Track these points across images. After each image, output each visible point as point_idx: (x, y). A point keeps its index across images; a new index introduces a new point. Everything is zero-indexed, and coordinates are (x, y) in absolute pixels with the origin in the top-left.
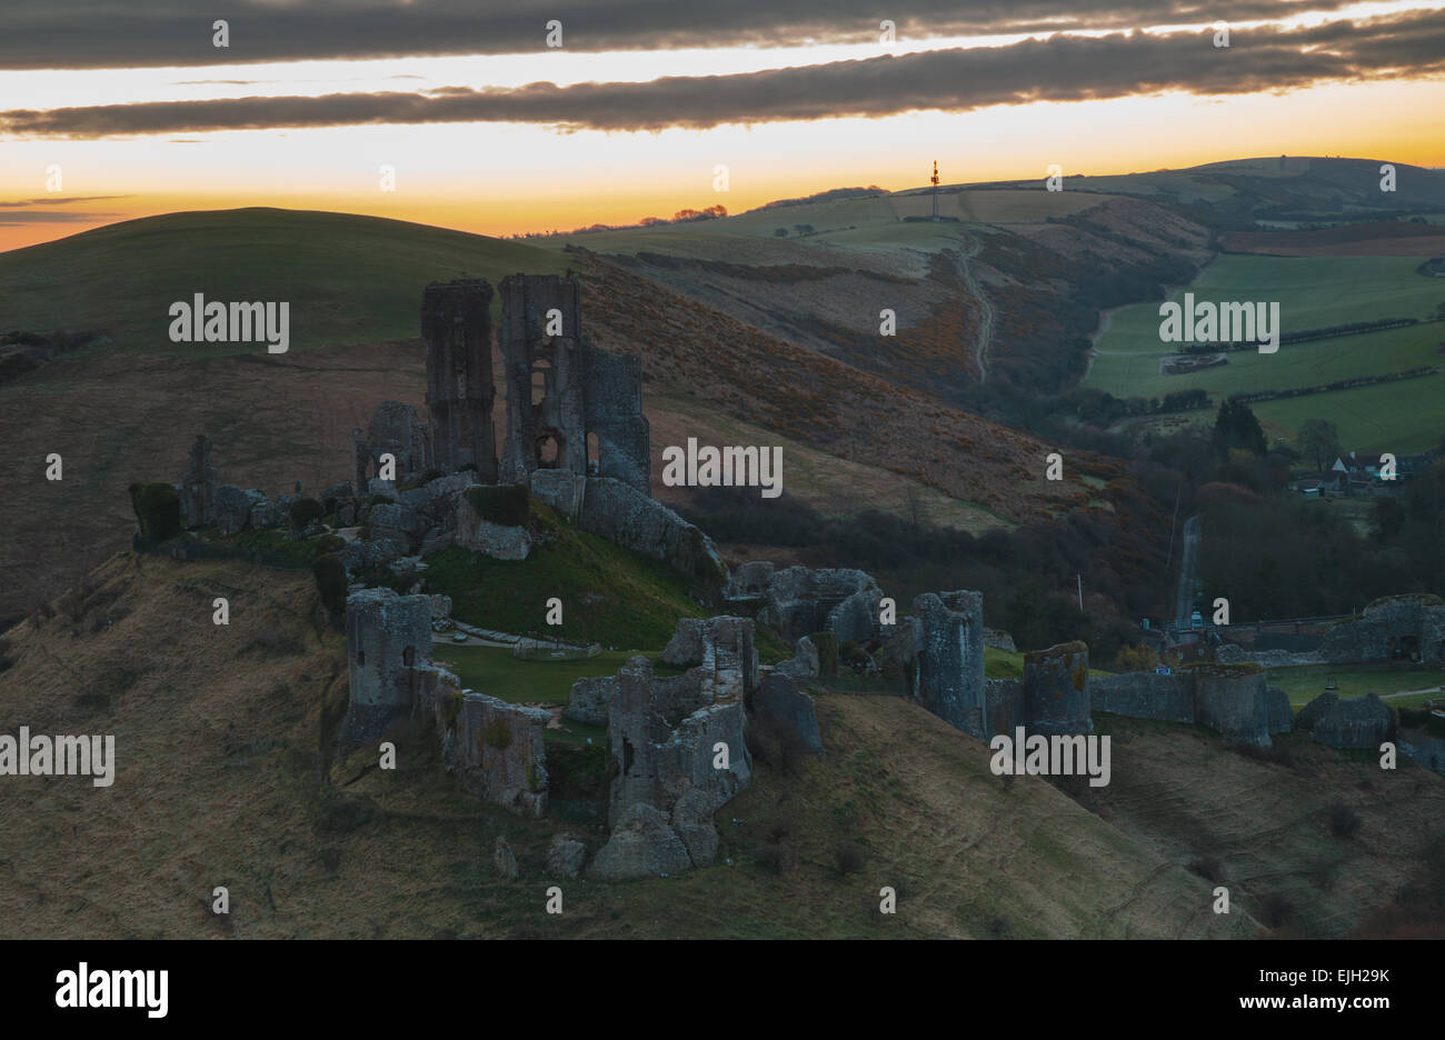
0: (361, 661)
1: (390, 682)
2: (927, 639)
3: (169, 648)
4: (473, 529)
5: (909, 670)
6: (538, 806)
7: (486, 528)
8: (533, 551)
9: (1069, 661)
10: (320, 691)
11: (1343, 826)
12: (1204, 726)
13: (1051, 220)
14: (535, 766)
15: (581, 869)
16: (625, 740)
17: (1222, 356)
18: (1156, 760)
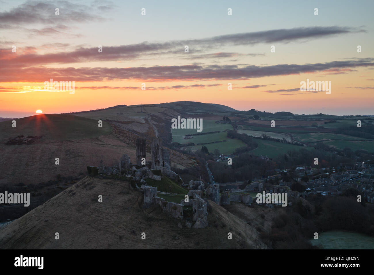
0: (147, 196)
1: (151, 199)
2: (212, 191)
3: (105, 192)
4: (152, 176)
5: (210, 195)
6: (182, 218)
7: (155, 176)
8: (161, 179)
9: (228, 194)
10: (137, 200)
11: (263, 217)
12: (242, 202)
13: (159, 113)
14: (182, 212)
15: (192, 227)
16: (195, 209)
17: (192, 137)
18: (239, 208)
